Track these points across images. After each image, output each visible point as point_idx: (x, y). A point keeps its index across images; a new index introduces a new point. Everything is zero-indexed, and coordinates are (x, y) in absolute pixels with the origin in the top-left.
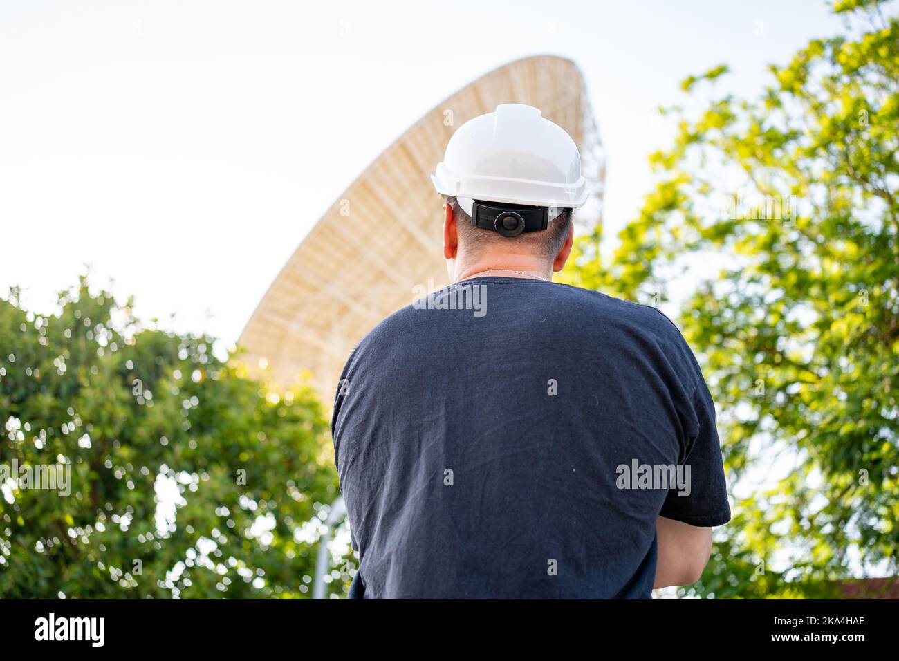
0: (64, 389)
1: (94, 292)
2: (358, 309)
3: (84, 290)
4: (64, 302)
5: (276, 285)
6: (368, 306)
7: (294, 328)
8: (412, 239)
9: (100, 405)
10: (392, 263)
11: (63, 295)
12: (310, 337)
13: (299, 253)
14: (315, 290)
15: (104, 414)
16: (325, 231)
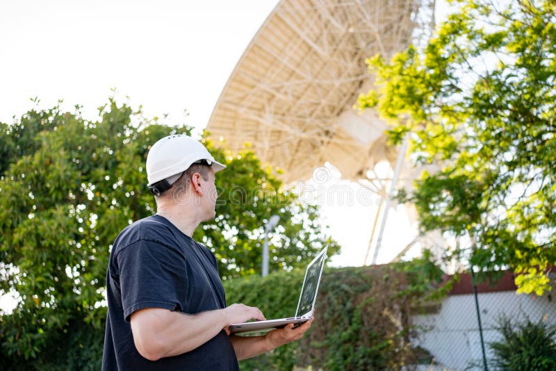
0: (110, 165)
1: (119, 106)
2: (279, 96)
3: (114, 105)
4: (103, 113)
5: (228, 85)
6: (286, 93)
7: (242, 111)
8: (310, 48)
9: (130, 173)
10: (298, 65)
11: (101, 109)
12: (252, 116)
13: (240, 64)
14: (253, 87)
15: (134, 178)
16: (254, 48)
